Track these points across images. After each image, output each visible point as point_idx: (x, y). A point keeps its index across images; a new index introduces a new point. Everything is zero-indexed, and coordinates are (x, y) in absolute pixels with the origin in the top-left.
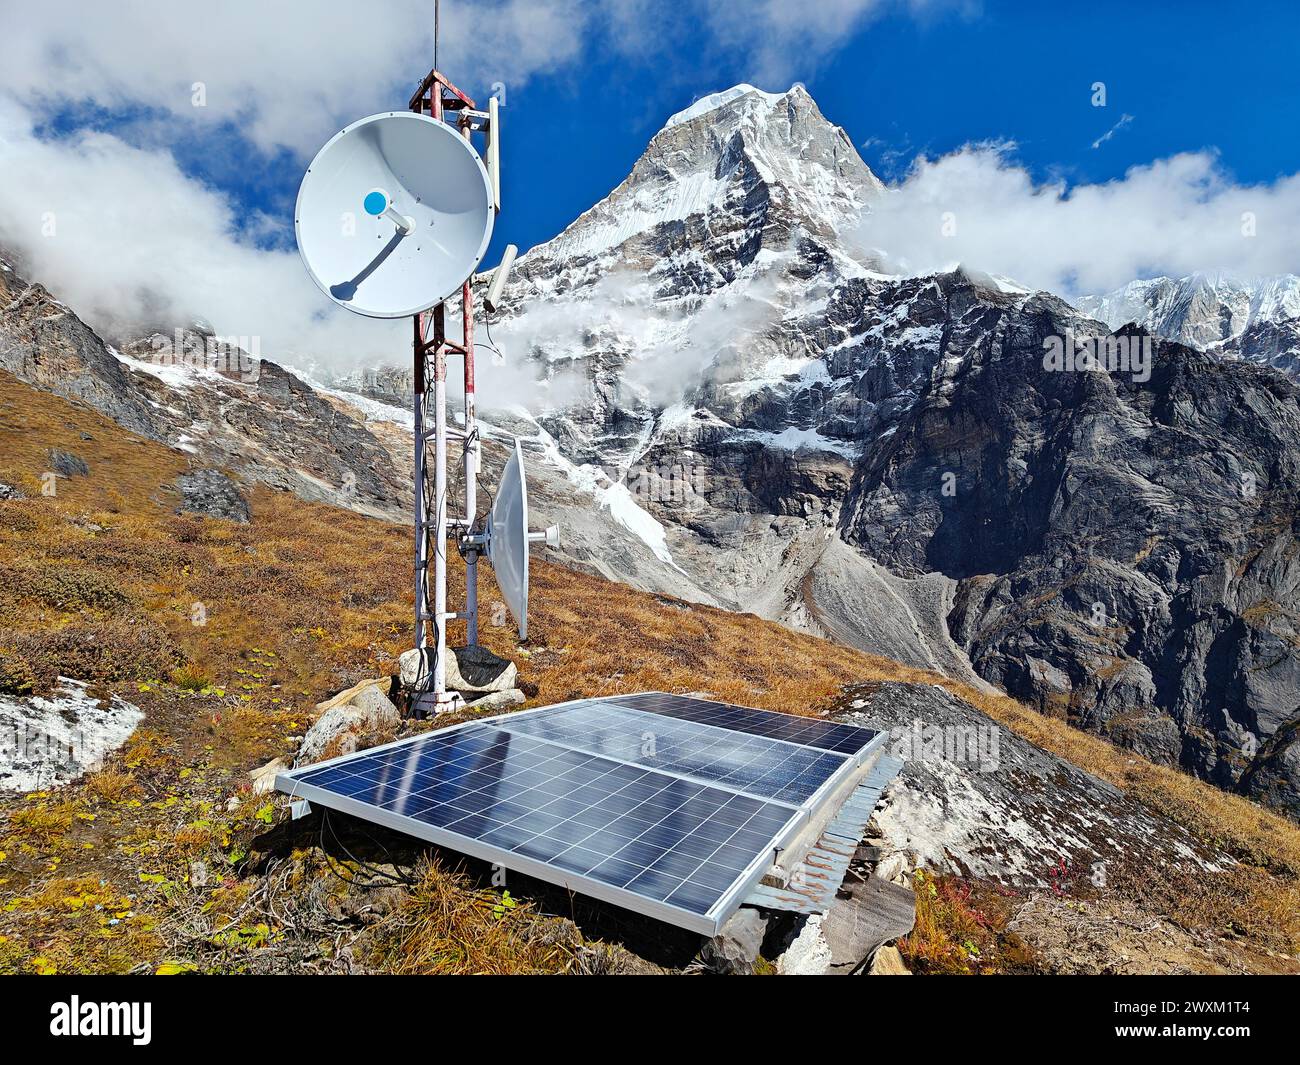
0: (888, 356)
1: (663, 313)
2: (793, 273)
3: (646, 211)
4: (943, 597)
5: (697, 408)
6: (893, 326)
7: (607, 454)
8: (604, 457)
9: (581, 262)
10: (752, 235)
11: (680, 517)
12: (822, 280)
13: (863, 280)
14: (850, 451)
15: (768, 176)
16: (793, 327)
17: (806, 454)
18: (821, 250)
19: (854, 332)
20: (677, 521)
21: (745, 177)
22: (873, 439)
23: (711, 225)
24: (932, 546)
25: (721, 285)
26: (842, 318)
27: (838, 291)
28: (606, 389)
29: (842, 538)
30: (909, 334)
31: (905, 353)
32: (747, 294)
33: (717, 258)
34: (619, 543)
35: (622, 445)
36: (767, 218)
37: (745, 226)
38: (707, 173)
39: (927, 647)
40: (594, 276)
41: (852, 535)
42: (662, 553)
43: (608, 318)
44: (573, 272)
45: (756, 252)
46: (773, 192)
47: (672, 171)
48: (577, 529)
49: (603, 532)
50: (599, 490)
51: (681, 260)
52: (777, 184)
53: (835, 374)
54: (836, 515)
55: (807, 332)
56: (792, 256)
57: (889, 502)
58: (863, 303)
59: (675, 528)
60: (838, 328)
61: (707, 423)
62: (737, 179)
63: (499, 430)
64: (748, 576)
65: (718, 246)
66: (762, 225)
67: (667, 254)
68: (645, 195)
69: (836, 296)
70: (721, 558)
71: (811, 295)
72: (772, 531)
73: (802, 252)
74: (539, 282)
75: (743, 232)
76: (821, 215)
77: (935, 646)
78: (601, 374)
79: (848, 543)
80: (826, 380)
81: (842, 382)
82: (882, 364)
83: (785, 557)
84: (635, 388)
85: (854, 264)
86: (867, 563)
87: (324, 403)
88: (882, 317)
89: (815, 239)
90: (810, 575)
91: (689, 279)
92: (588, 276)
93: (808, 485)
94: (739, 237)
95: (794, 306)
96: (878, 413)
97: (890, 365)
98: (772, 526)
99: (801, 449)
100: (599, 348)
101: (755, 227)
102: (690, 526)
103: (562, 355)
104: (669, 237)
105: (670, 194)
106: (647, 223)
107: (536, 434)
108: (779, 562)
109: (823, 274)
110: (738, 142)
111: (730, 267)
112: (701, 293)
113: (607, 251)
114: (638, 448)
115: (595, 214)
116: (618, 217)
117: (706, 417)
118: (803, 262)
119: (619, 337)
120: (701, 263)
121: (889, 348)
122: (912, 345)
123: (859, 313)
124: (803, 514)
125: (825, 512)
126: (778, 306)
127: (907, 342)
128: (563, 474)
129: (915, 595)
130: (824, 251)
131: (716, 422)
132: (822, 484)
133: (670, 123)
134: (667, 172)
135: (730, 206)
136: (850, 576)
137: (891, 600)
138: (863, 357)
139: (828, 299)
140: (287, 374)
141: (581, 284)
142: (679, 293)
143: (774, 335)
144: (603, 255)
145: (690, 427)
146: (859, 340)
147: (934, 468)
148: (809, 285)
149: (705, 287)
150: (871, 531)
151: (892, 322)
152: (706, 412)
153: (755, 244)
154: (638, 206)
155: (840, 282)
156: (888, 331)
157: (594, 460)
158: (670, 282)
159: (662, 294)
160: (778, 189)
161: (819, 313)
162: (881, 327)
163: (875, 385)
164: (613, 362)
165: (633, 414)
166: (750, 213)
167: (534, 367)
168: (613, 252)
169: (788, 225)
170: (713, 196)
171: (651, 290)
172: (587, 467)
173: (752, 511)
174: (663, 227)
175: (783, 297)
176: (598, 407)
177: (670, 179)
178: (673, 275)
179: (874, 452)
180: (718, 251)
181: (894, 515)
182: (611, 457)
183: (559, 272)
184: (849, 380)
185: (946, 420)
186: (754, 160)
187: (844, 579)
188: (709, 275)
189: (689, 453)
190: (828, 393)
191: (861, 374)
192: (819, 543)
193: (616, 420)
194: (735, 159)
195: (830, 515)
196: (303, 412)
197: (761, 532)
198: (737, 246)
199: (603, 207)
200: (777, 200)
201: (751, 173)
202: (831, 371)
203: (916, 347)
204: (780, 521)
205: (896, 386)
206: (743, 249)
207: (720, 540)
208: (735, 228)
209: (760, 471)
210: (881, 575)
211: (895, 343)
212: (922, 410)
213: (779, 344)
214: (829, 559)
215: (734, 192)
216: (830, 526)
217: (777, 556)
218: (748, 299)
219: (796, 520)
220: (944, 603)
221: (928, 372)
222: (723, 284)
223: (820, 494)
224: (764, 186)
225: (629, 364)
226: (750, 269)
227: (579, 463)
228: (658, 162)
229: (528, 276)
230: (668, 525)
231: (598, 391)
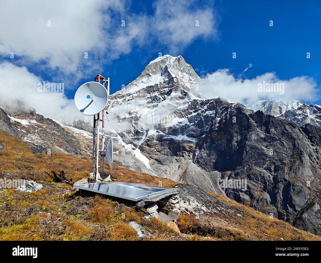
0: (203, 118)
1: (149, 107)
2: (180, 98)
3: (145, 83)
4: (218, 177)
5: (157, 130)
6: (203, 111)
7: (135, 141)
8: (134, 142)
9: (129, 95)
10: (170, 89)
11: (153, 157)
12: (186, 100)
13: (196, 100)
14: (194, 140)
15: (173, 76)
16: (180, 111)
17: (184, 141)
18: (186, 93)
19: (194, 112)
20: (152, 158)
21: (168, 76)
22: (200, 138)
23: (160, 87)
24: (215, 164)
25: (163, 101)
26: (192, 109)
27: (190, 102)
28: (135, 125)
29: (193, 162)
30: (207, 112)
31: (207, 117)
32: (169, 103)
33: (161, 94)
34: (137, 164)
35: (139, 139)
36: (173, 85)
37: (168, 87)
38: (159, 75)
39: (214, 190)
40: (132, 98)
41: (195, 162)
42: (148, 167)
43: (135, 108)
44: (127, 97)
45: (171, 93)
46: (175, 79)
47: (151, 74)
48: (127, 161)
49: (133, 161)
50: (132, 150)
51: (153, 95)
52: (175, 77)
53: (190, 121)
54: (191, 156)
55: (183, 112)
56: (179, 94)
57: (204, 153)
58: (196, 105)
59: (152, 160)
60: (190, 111)
61: (160, 134)
62: (166, 76)
63: (108, 136)
64: (170, 172)
65: (162, 92)
66: (172, 87)
67: (150, 93)
68: (144, 79)
69: (190, 104)
70: (163, 168)
71: (184, 103)
72: (176, 161)
73: (182, 93)
74: (118, 100)
75: (168, 88)
76: (186, 85)
77: (217, 189)
78: (133, 122)
79: (194, 163)
80: (188, 123)
81: (192, 124)
82: (201, 119)
83: (179, 167)
84: (142, 125)
85: (194, 96)
86: (199, 169)
87: (63, 129)
88: (201, 108)
89: (185, 90)
90: (185, 172)
91: (155, 99)
92: (130, 98)
93: (184, 149)
94: (167, 90)
95: (180, 106)
96: (201, 131)
97: (203, 120)
98: (176, 159)
99: (182, 140)
100: (133, 115)
101: (170, 87)
102: (155, 160)
103: (124, 117)
104: (150, 89)
105: (150, 79)
106: (145, 86)
107: (117, 136)
108: (178, 169)
109: (187, 98)
110: (166, 67)
111: (165, 97)
112: (158, 102)
113: (135, 92)
114: (142, 140)
115: (132, 84)
116: (138, 85)
117: (159, 132)
118: (182, 96)
119: (138, 113)
120: (158, 96)
121: (203, 116)
122: (208, 115)
123: (195, 108)
124: (183, 156)
125: (189, 156)
126: (176, 106)
127: (207, 114)
128: (124, 146)
129: (211, 177)
130: (187, 93)
131: (161, 133)
132: (188, 149)
133: (150, 63)
134: (150, 74)
135: (164, 82)
136: (195, 172)
137: (205, 178)
138: (197, 118)
139: (188, 104)
140: (54, 122)
141: (129, 100)
142: (153, 102)
143: (175, 112)
144: (134, 93)
145: (155, 135)
146: (196, 114)
147: (215, 145)
148: (184, 101)
149: (159, 101)
150: (200, 160)
151: (203, 110)
152: (159, 131)
153: (170, 91)
154: (142, 82)
155: (191, 100)
156: (202, 112)
157: (131, 143)
158: (150, 100)
159: (148, 103)
160: (176, 79)
161: (186, 107)
162: (201, 111)
163: (200, 125)
164: (137, 119)
165: (141, 131)
166: (169, 84)
167: (117, 120)
168: (137, 93)
169: (178, 87)
170: (161, 80)
171: (146, 102)
172: (129, 145)
173: (171, 156)
174: (149, 87)
175: (177, 104)
176: (132, 130)
177: (150, 76)
178: (151, 98)
179: (200, 141)
180: (162, 93)
181: (205, 156)
182: (136, 142)
183: (123, 97)
184: (193, 123)
185: (217, 133)
186: (170, 72)
187: (194, 173)
188: (160, 98)
189: (155, 141)
190: (189, 126)
191: (196, 122)
192: (187, 164)
193: (137, 133)
194: (165, 71)
195: (190, 156)
196: (58, 131)
197: (173, 161)
198: (166, 92)
199: (134, 82)
200: (176, 81)
201: (169, 75)
202: (189, 121)
203: (209, 116)
204: (178, 158)
205: (205, 125)
206: (168, 92)
207: (163, 163)
208: (166, 87)
209: (172, 145)
210: (203, 171)
211: (204, 115)
212: (211, 131)
213: (176, 114)
214: (190, 167)
215: (165, 79)
216: (190, 159)
217: (177, 167)
218: (169, 104)
219: (182, 158)
220: (218, 178)
221: (212, 122)
222: (163, 100)
223: (187, 151)
224: (172, 78)
225: (141, 119)
226: (169, 97)
227: (128, 144)
228: (147, 72)
229: (116, 98)
230: (150, 159)
231: (133, 126)
